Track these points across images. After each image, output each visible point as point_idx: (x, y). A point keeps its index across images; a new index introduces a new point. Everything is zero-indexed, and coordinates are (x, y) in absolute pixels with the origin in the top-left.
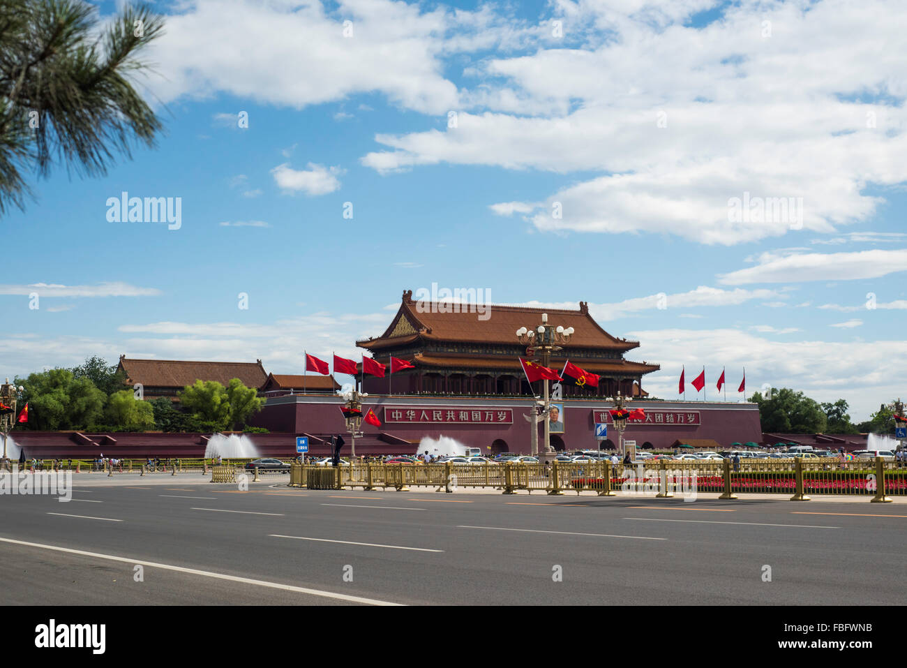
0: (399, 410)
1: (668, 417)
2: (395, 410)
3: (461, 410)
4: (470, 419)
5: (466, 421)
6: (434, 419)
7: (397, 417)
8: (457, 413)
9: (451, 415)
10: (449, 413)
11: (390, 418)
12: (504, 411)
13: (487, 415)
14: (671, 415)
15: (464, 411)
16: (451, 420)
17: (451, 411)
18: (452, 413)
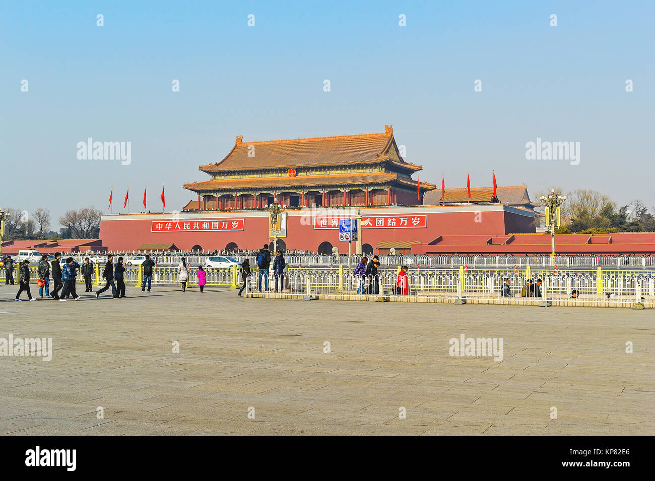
0: (161, 223)
1: (389, 221)
2: (158, 223)
3: (204, 222)
4: (210, 228)
5: (207, 229)
6: (185, 228)
7: (159, 228)
8: (201, 224)
9: (196, 225)
10: (195, 224)
11: (154, 229)
12: (236, 221)
13: (224, 224)
14: (394, 219)
15: (206, 222)
16: (196, 228)
17: (196, 222)
18: (197, 224)
